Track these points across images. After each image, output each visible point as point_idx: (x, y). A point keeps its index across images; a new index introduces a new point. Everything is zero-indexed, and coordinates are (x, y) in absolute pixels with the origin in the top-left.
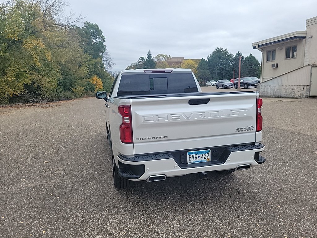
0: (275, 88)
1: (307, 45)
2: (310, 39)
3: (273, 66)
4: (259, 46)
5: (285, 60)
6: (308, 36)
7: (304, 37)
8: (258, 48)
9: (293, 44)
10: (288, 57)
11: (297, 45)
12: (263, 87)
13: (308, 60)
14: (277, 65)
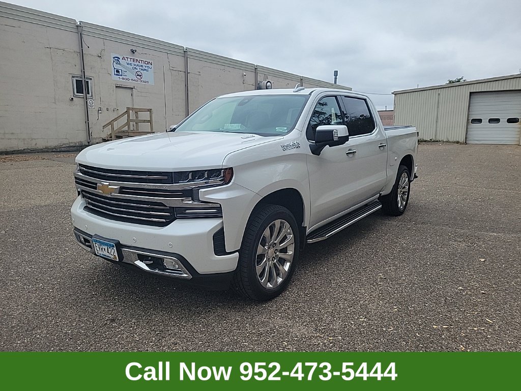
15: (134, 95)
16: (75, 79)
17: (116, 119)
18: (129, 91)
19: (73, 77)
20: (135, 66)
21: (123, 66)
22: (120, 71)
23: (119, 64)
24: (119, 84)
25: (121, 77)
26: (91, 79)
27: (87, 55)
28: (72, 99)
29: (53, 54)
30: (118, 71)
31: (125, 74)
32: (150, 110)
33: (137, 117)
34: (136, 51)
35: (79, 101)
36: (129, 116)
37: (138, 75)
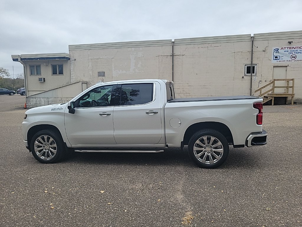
0: (49, 100)
1: (72, 66)
2: (73, 61)
3: (40, 79)
4: (21, 59)
5: (52, 75)
6: (72, 59)
7: (69, 59)
8: (21, 61)
9: (60, 63)
10: (54, 73)
11: (63, 64)
12: (35, 99)
13: (74, 77)
14: (44, 79)
15: (287, 70)
16: (246, 66)
17: (264, 87)
18: (285, 68)
19: (245, 65)
20: (291, 52)
21: (281, 53)
22: (278, 57)
23: (278, 53)
24: (276, 65)
25: (278, 60)
26: (256, 65)
27: (256, 51)
28: (243, 77)
29: (235, 55)
30: (276, 57)
31: (282, 58)
32: (293, 80)
33: (288, 84)
34: (292, 42)
35: (247, 78)
36: (274, 85)
37: (293, 57)
